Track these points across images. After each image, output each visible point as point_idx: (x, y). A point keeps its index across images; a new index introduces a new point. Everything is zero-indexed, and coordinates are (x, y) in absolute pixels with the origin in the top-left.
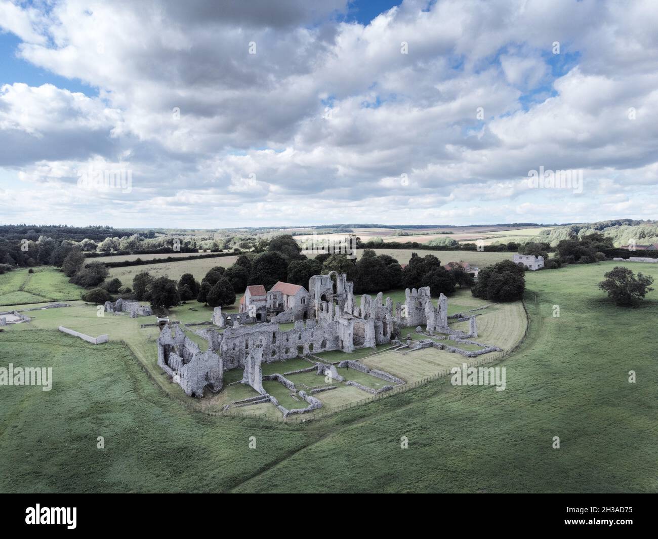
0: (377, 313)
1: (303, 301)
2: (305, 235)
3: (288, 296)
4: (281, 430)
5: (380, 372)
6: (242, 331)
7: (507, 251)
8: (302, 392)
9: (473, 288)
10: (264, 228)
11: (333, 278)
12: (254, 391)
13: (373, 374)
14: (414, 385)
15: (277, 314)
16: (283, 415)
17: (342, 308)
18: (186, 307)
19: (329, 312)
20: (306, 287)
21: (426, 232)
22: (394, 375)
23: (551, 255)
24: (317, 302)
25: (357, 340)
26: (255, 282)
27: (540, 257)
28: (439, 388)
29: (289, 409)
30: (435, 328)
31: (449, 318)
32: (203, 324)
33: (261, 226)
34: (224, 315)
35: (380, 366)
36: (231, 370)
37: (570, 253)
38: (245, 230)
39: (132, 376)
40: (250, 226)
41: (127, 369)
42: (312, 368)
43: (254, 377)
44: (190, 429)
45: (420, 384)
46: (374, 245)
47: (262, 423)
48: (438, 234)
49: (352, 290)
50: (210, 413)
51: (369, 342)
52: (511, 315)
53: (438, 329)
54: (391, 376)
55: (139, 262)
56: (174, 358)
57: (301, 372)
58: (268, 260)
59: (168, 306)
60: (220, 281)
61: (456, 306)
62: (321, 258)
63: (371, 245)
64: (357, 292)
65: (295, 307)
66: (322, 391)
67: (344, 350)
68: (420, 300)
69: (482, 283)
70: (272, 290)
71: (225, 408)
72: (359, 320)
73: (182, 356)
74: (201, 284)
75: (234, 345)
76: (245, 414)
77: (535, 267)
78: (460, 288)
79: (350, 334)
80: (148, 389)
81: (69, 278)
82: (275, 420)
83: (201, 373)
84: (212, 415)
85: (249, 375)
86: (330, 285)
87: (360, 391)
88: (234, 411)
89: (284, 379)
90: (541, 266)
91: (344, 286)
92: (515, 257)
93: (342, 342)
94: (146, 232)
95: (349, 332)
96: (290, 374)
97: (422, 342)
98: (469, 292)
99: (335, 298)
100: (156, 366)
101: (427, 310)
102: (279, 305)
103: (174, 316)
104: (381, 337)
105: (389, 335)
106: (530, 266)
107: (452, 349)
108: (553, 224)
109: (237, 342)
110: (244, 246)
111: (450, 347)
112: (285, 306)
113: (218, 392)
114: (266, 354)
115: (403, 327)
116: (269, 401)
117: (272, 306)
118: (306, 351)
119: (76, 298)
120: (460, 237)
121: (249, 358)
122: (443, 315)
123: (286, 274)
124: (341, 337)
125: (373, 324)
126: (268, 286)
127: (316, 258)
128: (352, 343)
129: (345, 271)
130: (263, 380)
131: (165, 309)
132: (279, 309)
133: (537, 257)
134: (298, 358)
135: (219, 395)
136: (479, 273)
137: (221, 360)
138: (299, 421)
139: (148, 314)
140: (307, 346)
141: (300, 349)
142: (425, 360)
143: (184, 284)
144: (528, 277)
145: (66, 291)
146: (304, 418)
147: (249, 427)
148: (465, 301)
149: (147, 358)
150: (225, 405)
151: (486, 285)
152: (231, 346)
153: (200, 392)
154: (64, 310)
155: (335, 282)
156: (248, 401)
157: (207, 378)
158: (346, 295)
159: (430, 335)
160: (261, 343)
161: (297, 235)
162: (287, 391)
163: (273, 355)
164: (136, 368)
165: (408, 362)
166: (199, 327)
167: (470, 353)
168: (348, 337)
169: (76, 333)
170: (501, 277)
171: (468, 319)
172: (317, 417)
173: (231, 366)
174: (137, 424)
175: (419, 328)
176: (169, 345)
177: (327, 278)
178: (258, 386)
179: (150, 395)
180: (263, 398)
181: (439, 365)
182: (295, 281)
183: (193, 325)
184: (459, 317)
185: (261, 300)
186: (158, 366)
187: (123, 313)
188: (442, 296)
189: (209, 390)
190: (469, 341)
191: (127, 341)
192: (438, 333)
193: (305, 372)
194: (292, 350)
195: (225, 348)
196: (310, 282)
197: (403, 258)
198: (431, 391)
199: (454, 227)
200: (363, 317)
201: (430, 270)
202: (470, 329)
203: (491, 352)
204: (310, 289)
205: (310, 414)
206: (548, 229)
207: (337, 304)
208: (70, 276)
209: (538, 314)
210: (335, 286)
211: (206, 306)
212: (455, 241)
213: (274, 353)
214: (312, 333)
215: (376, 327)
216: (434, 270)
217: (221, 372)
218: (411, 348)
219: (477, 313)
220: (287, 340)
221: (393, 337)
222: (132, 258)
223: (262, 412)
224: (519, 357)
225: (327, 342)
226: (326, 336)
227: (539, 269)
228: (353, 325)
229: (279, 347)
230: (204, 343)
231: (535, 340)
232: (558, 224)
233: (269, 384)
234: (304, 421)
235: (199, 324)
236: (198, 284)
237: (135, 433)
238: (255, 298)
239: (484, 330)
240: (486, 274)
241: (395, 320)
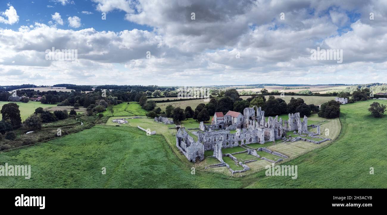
0: (276, 125)
1: (241, 120)
2: (242, 89)
3: (234, 117)
4: (230, 180)
5: (277, 153)
6: (213, 133)
7: (333, 96)
8: (240, 163)
9: (318, 113)
10: (223, 86)
11: (255, 109)
12: (218, 161)
13: (274, 154)
14: (292, 158)
15: (229, 126)
16: (231, 173)
17: (259, 123)
18: (188, 121)
19: (253, 125)
20: (242, 113)
21: (298, 88)
22: (283, 154)
23: (350, 98)
24: (247, 120)
25: (266, 138)
26: (219, 111)
27: (346, 99)
28: (304, 159)
29: (234, 170)
30: (302, 131)
31: (308, 127)
32: (195, 129)
33: (221, 85)
34: (205, 126)
35: (277, 150)
36: (208, 151)
37: (357, 97)
38: (214, 87)
39: (165, 150)
40: (216, 85)
41: (163, 147)
42: (245, 151)
43: (219, 155)
44: (190, 176)
45: (295, 157)
46: (274, 94)
47: (222, 176)
48: (303, 88)
49: (264, 114)
50: (199, 170)
51: (272, 139)
52: (335, 124)
53: (303, 132)
54: (282, 155)
55: (168, 101)
56: (183, 144)
57: (240, 153)
58: (224, 101)
59: (180, 121)
60: (203, 110)
61: (312, 121)
62: (249, 100)
63: (273, 94)
64: (266, 115)
65: (237, 122)
66: (250, 162)
67: (260, 143)
68: (295, 119)
69: (322, 110)
70: (226, 115)
71: (205, 168)
72: (267, 128)
73: (186, 143)
74: (194, 111)
75: (209, 139)
76: (215, 171)
77: (344, 103)
78: (313, 113)
79: (263, 135)
80: (172, 157)
81: (141, 107)
82: (228, 175)
83: (195, 151)
84: (199, 171)
85: (216, 153)
86: (253, 112)
87: (268, 162)
88: (209, 169)
89: (232, 156)
90: (346, 102)
91: (260, 113)
92: (336, 99)
93: (259, 139)
94: (171, 88)
95: (263, 134)
96: (235, 154)
97: (296, 138)
98: (317, 115)
99: (256, 118)
100: (175, 147)
101: (298, 123)
102: (230, 121)
103: (183, 125)
104: (278, 136)
105: (281, 136)
106: (342, 102)
107: (310, 141)
108: (351, 84)
109: (211, 138)
110: (214, 94)
111: (308, 140)
112: (233, 122)
113: (202, 160)
114: (224, 144)
115: (287, 131)
116: (225, 166)
117: (226, 122)
118: (242, 143)
119: (144, 115)
120: (313, 90)
121: (216, 146)
122: (306, 125)
123: (233, 107)
124: (259, 136)
125: (273, 130)
126: (225, 113)
127: (247, 100)
128: (264, 139)
129: (260, 106)
130: (223, 156)
131: (179, 122)
132: (230, 124)
133: (345, 99)
134: (239, 146)
135: (203, 162)
136: (321, 106)
137: (203, 146)
138: (239, 176)
139: (172, 123)
140: (243, 141)
141: (240, 142)
142: (297, 146)
143: (187, 111)
144: (341, 107)
145: (140, 112)
146: (241, 175)
147: (216, 177)
148: (315, 119)
149: (171, 143)
150: (205, 167)
151: (324, 111)
152: (208, 140)
153: (194, 160)
154: (140, 120)
155: (256, 111)
156: (216, 165)
157: (197, 154)
158: (261, 117)
159: (300, 135)
160: (221, 139)
161: (238, 89)
162: (233, 162)
163: (227, 145)
164: (167, 147)
165: (290, 148)
166: (194, 130)
167: (318, 142)
168: (262, 136)
169: (144, 130)
170: (330, 107)
171: (317, 127)
172: (247, 174)
173: (208, 149)
174: (168, 171)
175: (295, 132)
176: (181, 138)
177: (252, 109)
178: (220, 158)
179: (173, 159)
180: (222, 164)
181: (304, 148)
182: (237, 111)
183: (191, 129)
184: (312, 126)
185: (221, 119)
186: (176, 147)
187: (162, 123)
188: (305, 117)
189: (198, 159)
190: (317, 137)
191: (163, 135)
192: (303, 134)
193: (242, 153)
194: (236, 143)
195: (205, 141)
196: (244, 111)
197: (287, 100)
198: (300, 161)
199: (310, 85)
200: (269, 127)
201: (300, 105)
202: (317, 131)
203: (326, 141)
204: (244, 114)
205: (244, 173)
206: (349, 86)
207: (257, 121)
208: (142, 106)
209: (345, 123)
210: (256, 113)
211: (197, 121)
212: (311, 92)
213: (227, 144)
214: (245, 135)
215: (275, 132)
216: (301, 105)
217: (203, 151)
218: (291, 141)
219: (320, 124)
220: (234, 138)
221: (283, 136)
222: (166, 99)
223: (222, 171)
224: (338, 142)
225: (252, 139)
226: (252, 136)
227: (346, 104)
228: (264, 131)
229: (230, 141)
230: (196, 138)
231: (344, 134)
232: (353, 84)
233: (225, 158)
234: (241, 176)
235: (194, 129)
236: (193, 111)
237: (167, 175)
238: (218, 118)
239: (323, 131)
240: (324, 106)
241: (284, 128)
